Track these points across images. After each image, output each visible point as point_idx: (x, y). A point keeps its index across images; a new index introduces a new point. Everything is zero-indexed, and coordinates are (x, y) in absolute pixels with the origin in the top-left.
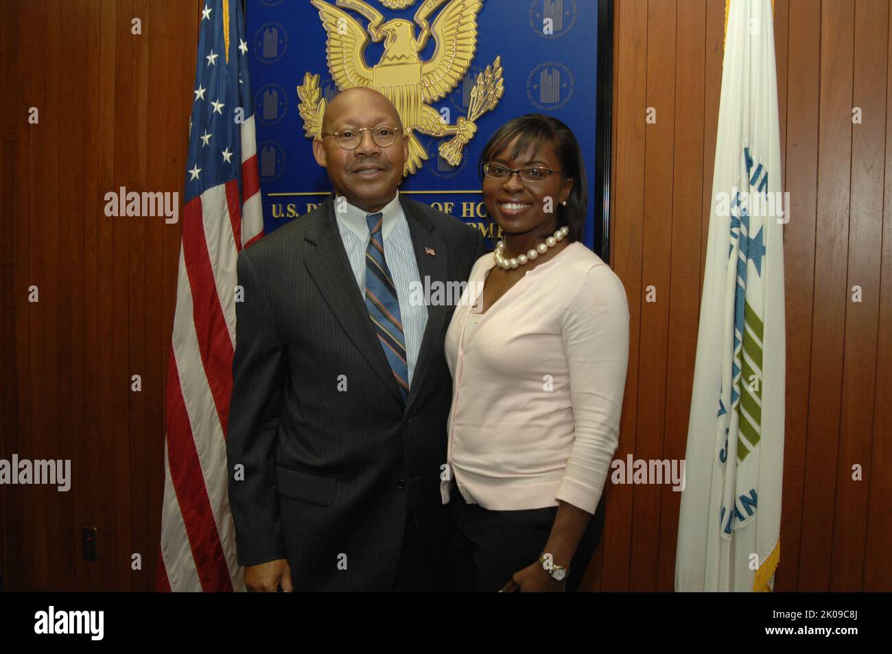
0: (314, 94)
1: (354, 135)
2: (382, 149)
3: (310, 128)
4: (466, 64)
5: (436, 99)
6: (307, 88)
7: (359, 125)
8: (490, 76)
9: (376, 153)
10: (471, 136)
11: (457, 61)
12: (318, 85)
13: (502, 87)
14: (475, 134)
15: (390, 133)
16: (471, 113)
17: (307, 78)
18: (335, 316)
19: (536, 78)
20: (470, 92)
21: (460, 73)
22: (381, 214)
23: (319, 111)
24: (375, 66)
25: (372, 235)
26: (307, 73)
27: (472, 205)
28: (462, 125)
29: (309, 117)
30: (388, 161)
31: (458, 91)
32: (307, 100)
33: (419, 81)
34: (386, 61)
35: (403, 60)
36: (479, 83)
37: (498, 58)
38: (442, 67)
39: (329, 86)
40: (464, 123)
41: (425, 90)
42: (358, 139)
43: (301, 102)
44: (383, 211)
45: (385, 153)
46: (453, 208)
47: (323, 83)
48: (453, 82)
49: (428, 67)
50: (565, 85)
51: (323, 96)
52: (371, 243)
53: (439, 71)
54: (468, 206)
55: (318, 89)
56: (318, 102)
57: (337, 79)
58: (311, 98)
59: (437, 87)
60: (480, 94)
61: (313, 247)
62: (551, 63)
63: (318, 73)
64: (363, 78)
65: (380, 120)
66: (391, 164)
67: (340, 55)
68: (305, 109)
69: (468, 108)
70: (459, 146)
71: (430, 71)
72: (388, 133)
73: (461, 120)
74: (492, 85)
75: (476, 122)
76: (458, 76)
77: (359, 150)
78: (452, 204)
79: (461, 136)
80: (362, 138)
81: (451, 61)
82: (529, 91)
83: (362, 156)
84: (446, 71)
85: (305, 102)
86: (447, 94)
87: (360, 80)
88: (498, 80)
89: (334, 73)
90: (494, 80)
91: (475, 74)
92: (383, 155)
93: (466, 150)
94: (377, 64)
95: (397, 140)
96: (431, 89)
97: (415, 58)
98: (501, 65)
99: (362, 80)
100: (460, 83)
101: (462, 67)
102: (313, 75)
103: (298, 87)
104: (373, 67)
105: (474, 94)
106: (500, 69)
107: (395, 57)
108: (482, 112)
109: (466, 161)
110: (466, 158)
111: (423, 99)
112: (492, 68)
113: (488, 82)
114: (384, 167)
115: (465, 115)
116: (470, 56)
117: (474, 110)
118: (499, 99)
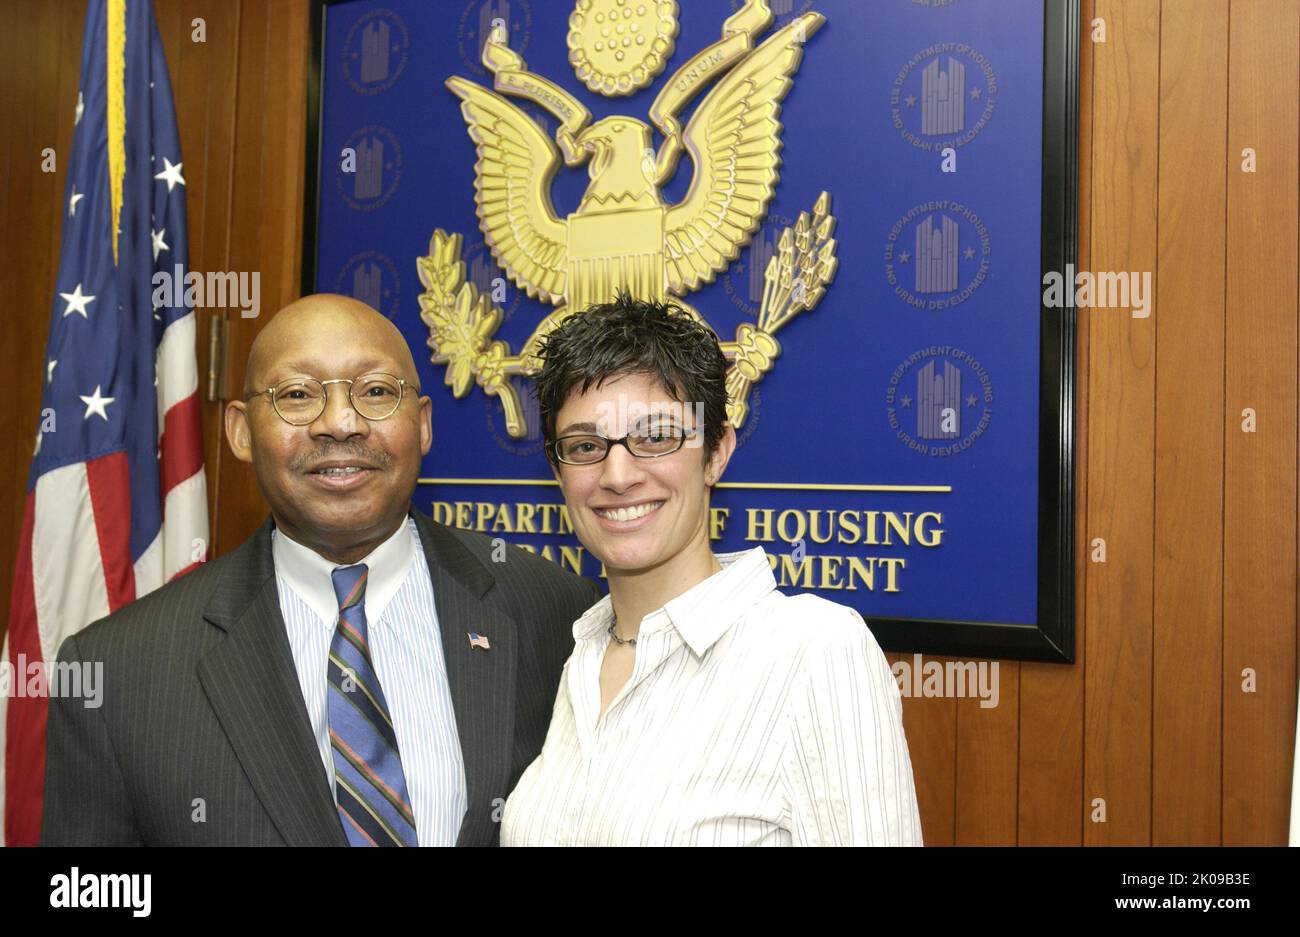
0: (450, 274)
1: (310, 396)
2: (373, 425)
3: (440, 345)
4: (757, 209)
5: (693, 286)
6: (437, 263)
7: (320, 375)
8: (806, 235)
9: (357, 434)
10: (765, 365)
11: (738, 204)
12: (458, 256)
13: (833, 259)
14: (775, 360)
15: (390, 393)
16: (767, 315)
17: (437, 242)
18: (256, 795)
19: (907, 240)
20: (764, 271)
21: (743, 230)
22: (365, 568)
23: (460, 308)
24: (570, 216)
25: (342, 612)
26: (437, 231)
27: (768, 513)
28: (746, 341)
29: (439, 322)
30: (386, 451)
31: (740, 268)
32: (436, 287)
33: (659, 248)
34: (592, 206)
35: (627, 203)
36: (782, 250)
37: (824, 196)
38: (707, 217)
39: (480, 259)
40: (752, 336)
41: (671, 265)
42: (320, 404)
43: (423, 290)
44: (370, 561)
45: (378, 435)
46: (728, 521)
47: (468, 251)
48: (729, 250)
49: (678, 216)
50: (969, 253)
51: (468, 279)
52: (340, 631)
53: (699, 225)
54: (760, 517)
55: (458, 264)
56: (456, 290)
57: (496, 244)
58: (442, 284)
59: (696, 259)
60: (784, 274)
61: (221, 634)
62: (939, 205)
63: (457, 231)
64: (547, 241)
65: (368, 366)
66: (394, 457)
67: (501, 194)
68: (431, 304)
69: (759, 304)
70: (741, 386)
71: (681, 225)
72: (385, 393)
73: (746, 331)
74: (810, 255)
75: (777, 334)
76: (739, 236)
77: (320, 428)
78: (726, 511)
79: (745, 366)
80: (327, 401)
81: (725, 205)
82: (890, 267)
83: (328, 439)
84: (715, 226)
85: (432, 291)
86: (717, 274)
87: (540, 245)
88: (823, 243)
89: (490, 230)
90: (816, 245)
91: (776, 231)
92: (372, 437)
93: (756, 395)
94: (574, 211)
95: (403, 407)
96: (683, 264)
97: (651, 199)
98: (831, 211)
99: (545, 246)
100: (744, 249)
101: (748, 216)
102: (449, 235)
103: (419, 260)
104: (566, 218)
105: (772, 274)
106: (829, 220)
107: (611, 196)
108: (790, 312)
109: (755, 419)
110: (755, 412)
111: (666, 285)
112: (811, 218)
113: (803, 247)
114: (375, 463)
115: (754, 320)
116: (765, 193)
117: (771, 309)
118: (825, 285)
